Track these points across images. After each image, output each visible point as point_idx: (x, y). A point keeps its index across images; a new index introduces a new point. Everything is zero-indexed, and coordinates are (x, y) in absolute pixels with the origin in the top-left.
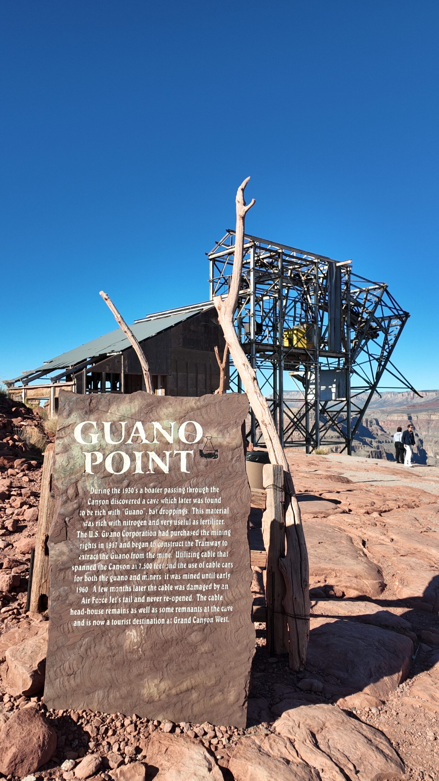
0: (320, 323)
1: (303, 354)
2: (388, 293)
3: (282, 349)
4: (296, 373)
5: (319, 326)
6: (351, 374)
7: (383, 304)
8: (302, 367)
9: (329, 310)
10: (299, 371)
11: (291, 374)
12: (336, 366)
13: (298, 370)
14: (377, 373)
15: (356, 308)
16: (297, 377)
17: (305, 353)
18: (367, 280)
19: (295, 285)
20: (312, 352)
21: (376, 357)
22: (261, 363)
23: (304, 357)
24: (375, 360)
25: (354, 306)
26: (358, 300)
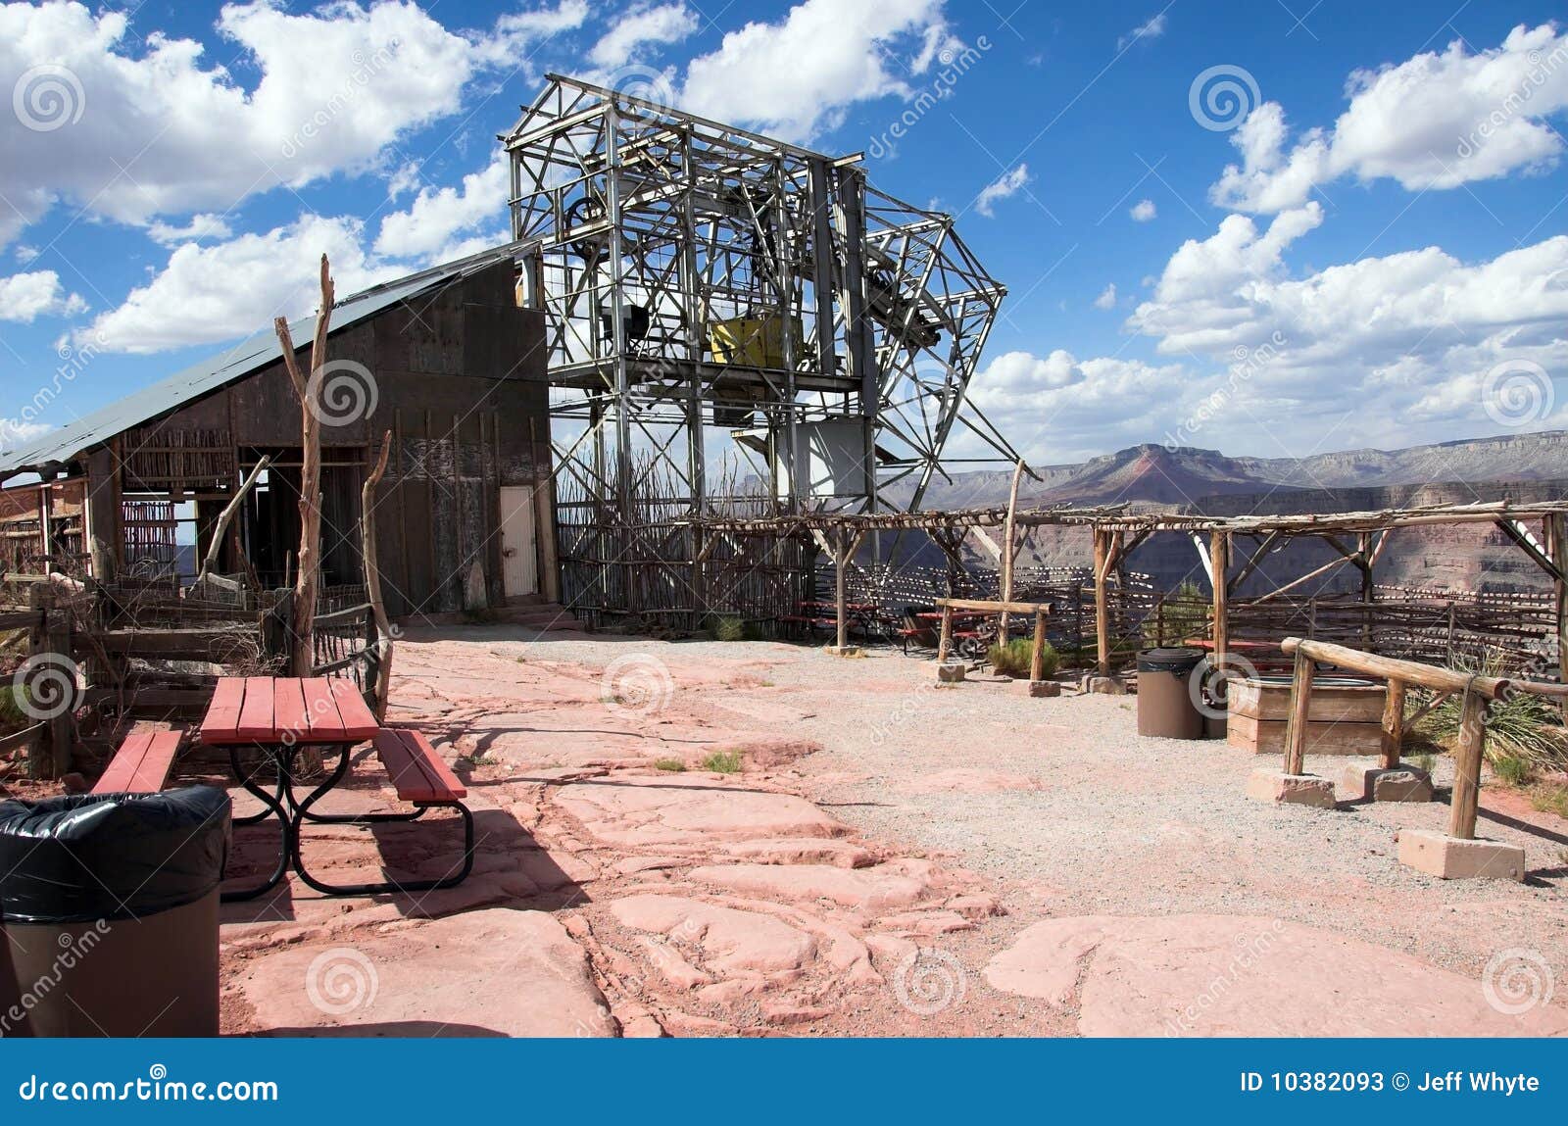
0: (794, 306)
1: (755, 383)
2: (954, 237)
3: (698, 370)
4: (747, 433)
5: (794, 313)
6: (876, 431)
7: (945, 263)
8: (759, 415)
9: (815, 277)
10: (752, 428)
11: (737, 435)
12: (842, 411)
13: (749, 424)
14: (938, 428)
15: (883, 272)
16: (751, 441)
17: (758, 379)
18: (904, 205)
19: (731, 215)
20: (777, 379)
21: (934, 388)
22: (649, 408)
23: (759, 392)
24: (932, 396)
25: (879, 267)
26: (887, 253)
